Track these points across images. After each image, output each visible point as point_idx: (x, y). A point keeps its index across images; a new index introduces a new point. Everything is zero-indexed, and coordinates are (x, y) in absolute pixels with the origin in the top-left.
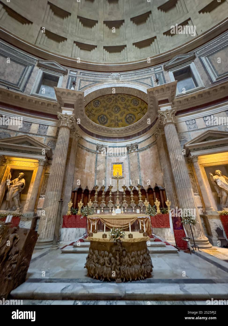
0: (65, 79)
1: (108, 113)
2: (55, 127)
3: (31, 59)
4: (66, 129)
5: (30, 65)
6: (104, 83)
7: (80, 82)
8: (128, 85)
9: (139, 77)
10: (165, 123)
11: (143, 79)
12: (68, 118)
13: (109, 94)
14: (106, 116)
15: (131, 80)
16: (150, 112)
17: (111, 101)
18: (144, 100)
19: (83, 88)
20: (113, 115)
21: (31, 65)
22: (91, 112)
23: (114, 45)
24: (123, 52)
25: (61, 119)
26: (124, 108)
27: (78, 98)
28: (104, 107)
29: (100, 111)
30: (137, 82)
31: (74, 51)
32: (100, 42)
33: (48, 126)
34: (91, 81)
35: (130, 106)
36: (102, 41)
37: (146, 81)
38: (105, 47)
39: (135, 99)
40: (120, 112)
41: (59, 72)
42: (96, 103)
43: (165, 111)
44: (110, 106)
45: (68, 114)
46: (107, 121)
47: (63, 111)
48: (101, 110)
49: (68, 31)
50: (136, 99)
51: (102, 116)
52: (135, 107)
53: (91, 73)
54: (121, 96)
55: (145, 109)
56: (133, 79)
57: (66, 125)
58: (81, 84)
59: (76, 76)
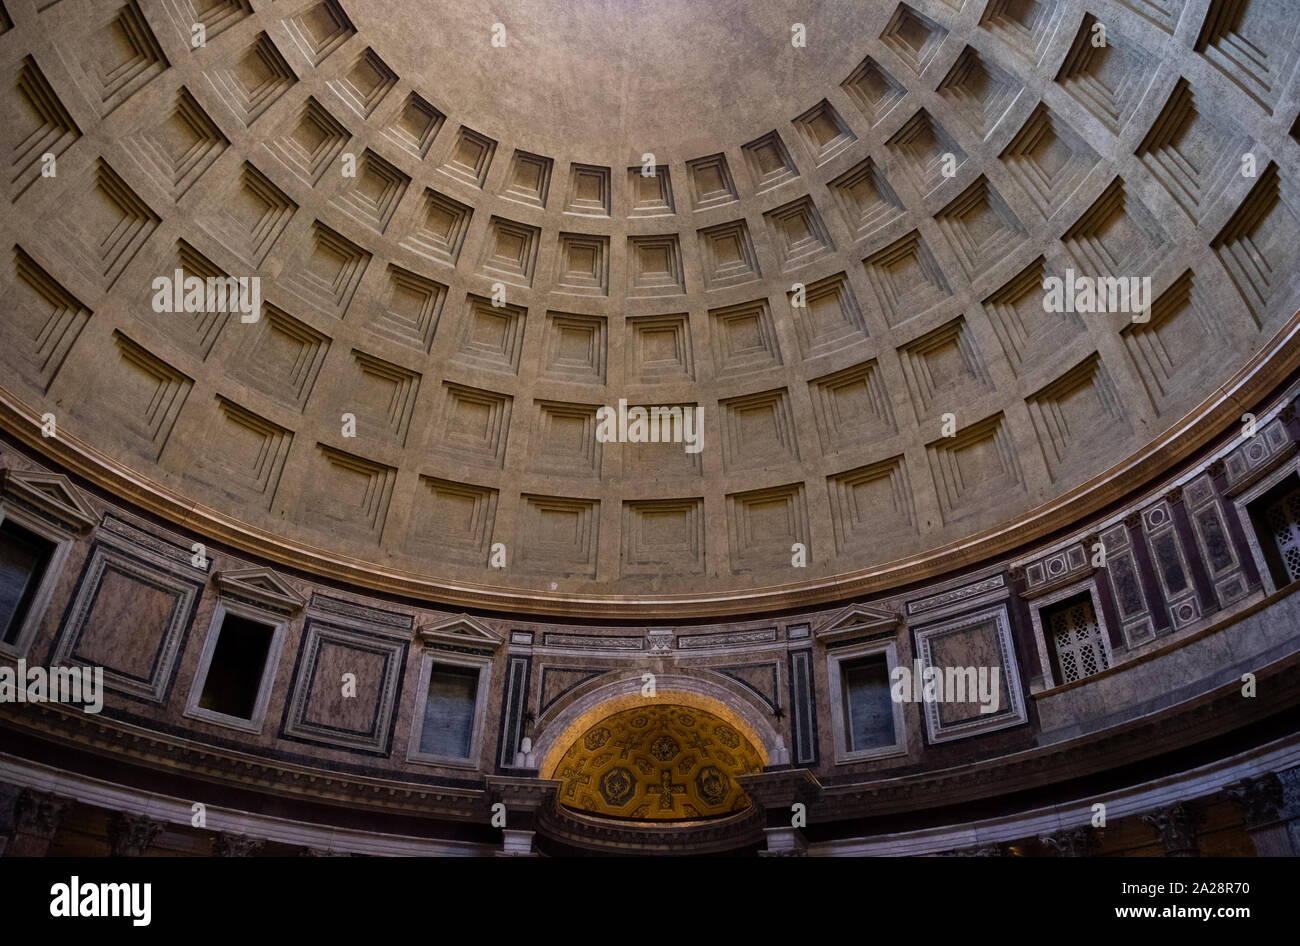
0: (498, 671)
1: (636, 759)
7: (544, 678)
13: (637, 706)
15: (711, 664)
17: (646, 725)
20: (652, 767)
21: (399, 643)
22: (576, 771)
23: (660, 495)
26: (693, 745)
28: (621, 742)
29: (608, 760)
30: (731, 675)
32: (612, 482)
34: (578, 670)
35: (713, 742)
36: (618, 478)
37: (757, 679)
38: (626, 503)
40: (678, 757)
41: (478, 650)
42: (594, 737)
44: (644, 739)
48: (611, 756)
51: (615, 773)
52: (728, 750)
53: (577, 632)
54: (679, 711)
56: (717, 663)
58: (547, 688)
59: (529, 650)
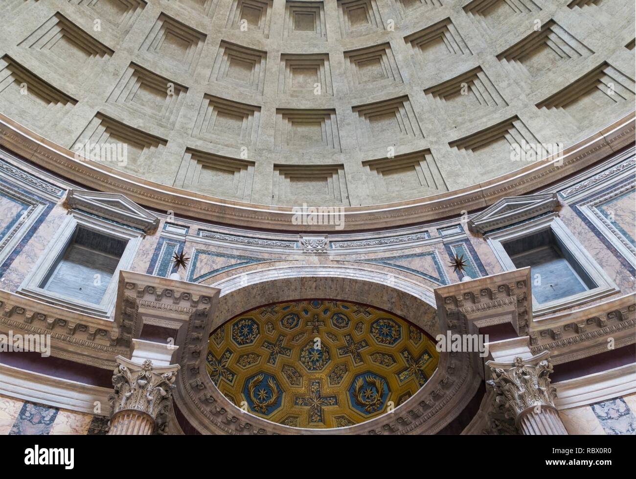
0: (148, 246)
1: (284, 366)
2: (84, 414)
3: (50, 187)
4: (138, 423)
5: (41, 203)
6: (277, 264)
7: (196, 258)
8: (358, 272)
9: (392, 250)
10: (520, 408)
11: (408, 256)
12: (153, 379)
13: (291, 298)
14: (274, 378)
15: (367, 258)
16: (449, 368)
17: (296, 325)
18: (421, 325)
19: (205, 275)
20: (300, 376)
21: (43, 201)
22: (220, 362)
23: (306, 162)
24: (333, 180)
25: (127, 382)
26: (345, 350)
27: (194, 309)
28: (270, 344)
29: (255, 360)
30: (389, 264)
31: (182, 172)
32: (265, 153)
33: (57, 409)
34: (233, 257)
35: (367, 345)
36: (270, 151)
37: (416, 264)
38: (276, 166)
39: (383, 319)
40: (330, 365)
41: (129, 226)
42: (243, 327)
43: (513, 365)
44: (294, 343)
45: (155, 364)
46: (279, 398)
47: (135, 353)
48: (258, 356)
49: (173, 124)
50: (391, 319)
51: (261, 377)
52: (385, 347)
53: (232, 233)
54: (333, 309)
55: (426, 357)
56: (372, 256)
57: (141, 406)
58: (198, 264)
59: (184, 238)
